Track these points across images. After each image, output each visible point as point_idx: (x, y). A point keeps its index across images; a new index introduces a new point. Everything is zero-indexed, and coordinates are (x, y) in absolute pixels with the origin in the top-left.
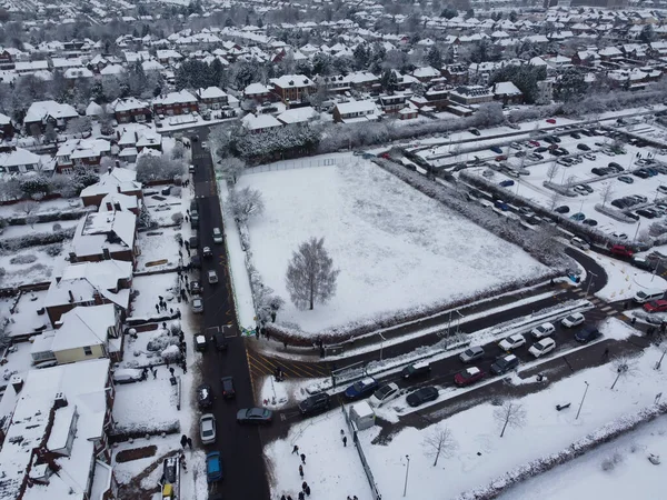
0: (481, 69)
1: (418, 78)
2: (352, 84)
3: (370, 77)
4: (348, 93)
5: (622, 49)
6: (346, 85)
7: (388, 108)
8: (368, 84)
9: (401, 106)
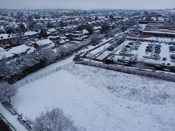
0: (67, 28)
1: (51, 32)
2: (29, 36)
3: (34, 33)
4: (29, 40)
5: (96, 21)
6: (26, 36)
7: (55, 41)
8: (34, 36)
9: (59, 40)
